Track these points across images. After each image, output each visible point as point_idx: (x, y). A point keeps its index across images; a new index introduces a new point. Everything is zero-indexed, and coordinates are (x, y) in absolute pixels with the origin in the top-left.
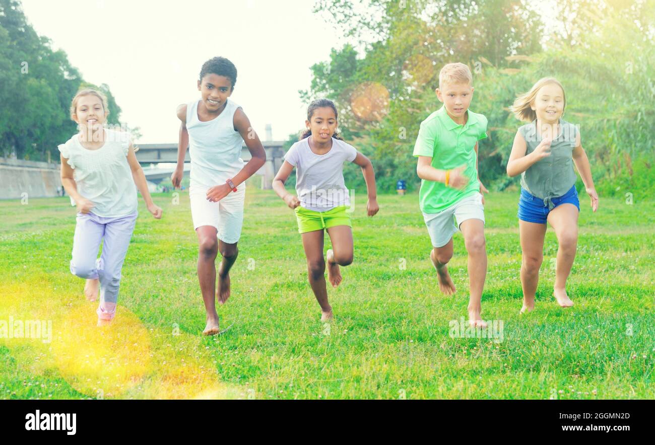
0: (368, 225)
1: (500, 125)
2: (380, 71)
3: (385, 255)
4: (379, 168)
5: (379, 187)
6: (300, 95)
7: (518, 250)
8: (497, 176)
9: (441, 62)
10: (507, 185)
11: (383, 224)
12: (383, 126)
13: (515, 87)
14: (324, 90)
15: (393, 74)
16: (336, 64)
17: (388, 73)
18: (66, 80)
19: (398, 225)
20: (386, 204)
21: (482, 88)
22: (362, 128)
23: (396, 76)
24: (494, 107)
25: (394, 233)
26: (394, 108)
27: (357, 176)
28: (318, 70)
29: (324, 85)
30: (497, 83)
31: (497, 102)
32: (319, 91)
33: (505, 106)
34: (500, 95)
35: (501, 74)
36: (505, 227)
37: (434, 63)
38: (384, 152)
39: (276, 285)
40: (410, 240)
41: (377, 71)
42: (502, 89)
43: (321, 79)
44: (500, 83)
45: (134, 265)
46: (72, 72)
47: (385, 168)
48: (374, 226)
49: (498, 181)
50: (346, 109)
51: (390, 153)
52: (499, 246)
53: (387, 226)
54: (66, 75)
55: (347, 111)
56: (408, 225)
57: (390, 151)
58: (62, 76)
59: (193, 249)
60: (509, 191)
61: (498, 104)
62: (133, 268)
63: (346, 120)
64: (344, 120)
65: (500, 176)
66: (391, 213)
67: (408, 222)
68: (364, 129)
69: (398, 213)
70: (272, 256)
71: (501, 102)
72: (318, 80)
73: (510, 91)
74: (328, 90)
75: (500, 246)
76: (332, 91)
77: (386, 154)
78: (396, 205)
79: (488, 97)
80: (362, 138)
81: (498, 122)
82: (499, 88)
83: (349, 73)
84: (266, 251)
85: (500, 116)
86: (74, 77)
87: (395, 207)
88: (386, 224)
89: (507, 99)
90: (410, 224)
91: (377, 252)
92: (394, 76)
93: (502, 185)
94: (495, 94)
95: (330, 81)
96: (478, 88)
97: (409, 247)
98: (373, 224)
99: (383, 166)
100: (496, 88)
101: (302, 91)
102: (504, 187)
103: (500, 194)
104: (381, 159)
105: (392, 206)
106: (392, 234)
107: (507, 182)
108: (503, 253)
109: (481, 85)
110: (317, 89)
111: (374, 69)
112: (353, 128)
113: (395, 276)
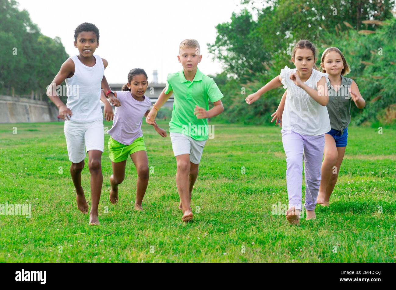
0: (248, 151)
1: (359, 75)
2: (268, 32)
3: (254, 174)
4: (266, 105)
5: (265, 121)
6: (208, 47)
7: (358, 173)
8: (356, 114)
9: (314, 25)
10: (362, 121)
11: (260, 150)
12: (270, 74)
13: (370, 46)
14: (226, 45)
15: (278, 33)
16: (235, 26)
17: (274, 33)
18: (28, 33)
19: (271, 151)
20: (268, 134)
21: (346, 46)
22: (253, 75)
23: (280, 35)
24: (354, 60)
25: (266, 157)
26: (278, 59)
27: (249, 112)
28: (222, 29)
29: (226, 41)
30: (357, 42)
31: (356, 57)
32: (222, 45)
33: (363, 60)
34: (359, 52)
35: (360, 35)
36: (354, 154)
37: (310, 26)
38: (269, 94)
39: (164, 197)
40: (276, 163)
41: (266, 31)
42: (360, 47)
43: (223, 36)
44: (360, 42)
45: (59, 178)
46: (33, 27)
47: (270, 106)
48: (253, 151)
49: (356, 118)
50: (243, 59)
51: (274, 94)
52: (343, 169)
53: (262, 152)
54: (28, 29)
55: (243, 61)
56: (279, 151)
57: (274, 92)
58: (26, 30)
59: (108, 167)
60: (364, 126)
61: (357, 58)
62: (58, 180)
63: (242, 68)
64: (240, 68)
65: (357, 114)
66: (270, 141)
67: (280, 149)
68: (255, 75)
69: (274, 141)
70: (167, 173)
71: (359, 57)
72: (221, 37)
73: (366, 48)
74: (229, 45)
75: (345, 170)
76: (232, 46)
77: (271, 96)
78: (274, 135)
79: (350, 52)
80: (254, 82)
81: (357, 72)
82: (358, 46)
83: (245, 32)
84: (164, 170)
85: (359, 68)
86: (34, 31)
87: (274, 137)
88: (262, 150)
89: (364, 54)
90: (280, 150)
91: (248, 172)
92: (279, 34)
93: (358, 121)
94: (355, 50)
95: (230, 38)
96: (343, 46)
97: (274, 169)
98: (252, 150)
99: (269, 104)
100: (356, 46)
101: (209, 44)
102: (360, 122)
103: (357, 128)
104: (267, 98)
105: (272, 135)
106: (264, 158)
107: (363, 119)
108: (346, 175)
109: (345, 43)
110: (220, 43)
111: (263, 29)
112: (247, 75)
113: (257, 191)
